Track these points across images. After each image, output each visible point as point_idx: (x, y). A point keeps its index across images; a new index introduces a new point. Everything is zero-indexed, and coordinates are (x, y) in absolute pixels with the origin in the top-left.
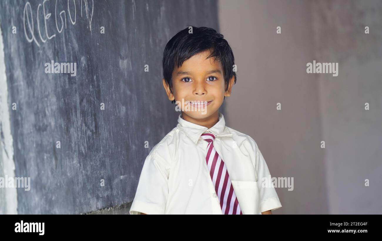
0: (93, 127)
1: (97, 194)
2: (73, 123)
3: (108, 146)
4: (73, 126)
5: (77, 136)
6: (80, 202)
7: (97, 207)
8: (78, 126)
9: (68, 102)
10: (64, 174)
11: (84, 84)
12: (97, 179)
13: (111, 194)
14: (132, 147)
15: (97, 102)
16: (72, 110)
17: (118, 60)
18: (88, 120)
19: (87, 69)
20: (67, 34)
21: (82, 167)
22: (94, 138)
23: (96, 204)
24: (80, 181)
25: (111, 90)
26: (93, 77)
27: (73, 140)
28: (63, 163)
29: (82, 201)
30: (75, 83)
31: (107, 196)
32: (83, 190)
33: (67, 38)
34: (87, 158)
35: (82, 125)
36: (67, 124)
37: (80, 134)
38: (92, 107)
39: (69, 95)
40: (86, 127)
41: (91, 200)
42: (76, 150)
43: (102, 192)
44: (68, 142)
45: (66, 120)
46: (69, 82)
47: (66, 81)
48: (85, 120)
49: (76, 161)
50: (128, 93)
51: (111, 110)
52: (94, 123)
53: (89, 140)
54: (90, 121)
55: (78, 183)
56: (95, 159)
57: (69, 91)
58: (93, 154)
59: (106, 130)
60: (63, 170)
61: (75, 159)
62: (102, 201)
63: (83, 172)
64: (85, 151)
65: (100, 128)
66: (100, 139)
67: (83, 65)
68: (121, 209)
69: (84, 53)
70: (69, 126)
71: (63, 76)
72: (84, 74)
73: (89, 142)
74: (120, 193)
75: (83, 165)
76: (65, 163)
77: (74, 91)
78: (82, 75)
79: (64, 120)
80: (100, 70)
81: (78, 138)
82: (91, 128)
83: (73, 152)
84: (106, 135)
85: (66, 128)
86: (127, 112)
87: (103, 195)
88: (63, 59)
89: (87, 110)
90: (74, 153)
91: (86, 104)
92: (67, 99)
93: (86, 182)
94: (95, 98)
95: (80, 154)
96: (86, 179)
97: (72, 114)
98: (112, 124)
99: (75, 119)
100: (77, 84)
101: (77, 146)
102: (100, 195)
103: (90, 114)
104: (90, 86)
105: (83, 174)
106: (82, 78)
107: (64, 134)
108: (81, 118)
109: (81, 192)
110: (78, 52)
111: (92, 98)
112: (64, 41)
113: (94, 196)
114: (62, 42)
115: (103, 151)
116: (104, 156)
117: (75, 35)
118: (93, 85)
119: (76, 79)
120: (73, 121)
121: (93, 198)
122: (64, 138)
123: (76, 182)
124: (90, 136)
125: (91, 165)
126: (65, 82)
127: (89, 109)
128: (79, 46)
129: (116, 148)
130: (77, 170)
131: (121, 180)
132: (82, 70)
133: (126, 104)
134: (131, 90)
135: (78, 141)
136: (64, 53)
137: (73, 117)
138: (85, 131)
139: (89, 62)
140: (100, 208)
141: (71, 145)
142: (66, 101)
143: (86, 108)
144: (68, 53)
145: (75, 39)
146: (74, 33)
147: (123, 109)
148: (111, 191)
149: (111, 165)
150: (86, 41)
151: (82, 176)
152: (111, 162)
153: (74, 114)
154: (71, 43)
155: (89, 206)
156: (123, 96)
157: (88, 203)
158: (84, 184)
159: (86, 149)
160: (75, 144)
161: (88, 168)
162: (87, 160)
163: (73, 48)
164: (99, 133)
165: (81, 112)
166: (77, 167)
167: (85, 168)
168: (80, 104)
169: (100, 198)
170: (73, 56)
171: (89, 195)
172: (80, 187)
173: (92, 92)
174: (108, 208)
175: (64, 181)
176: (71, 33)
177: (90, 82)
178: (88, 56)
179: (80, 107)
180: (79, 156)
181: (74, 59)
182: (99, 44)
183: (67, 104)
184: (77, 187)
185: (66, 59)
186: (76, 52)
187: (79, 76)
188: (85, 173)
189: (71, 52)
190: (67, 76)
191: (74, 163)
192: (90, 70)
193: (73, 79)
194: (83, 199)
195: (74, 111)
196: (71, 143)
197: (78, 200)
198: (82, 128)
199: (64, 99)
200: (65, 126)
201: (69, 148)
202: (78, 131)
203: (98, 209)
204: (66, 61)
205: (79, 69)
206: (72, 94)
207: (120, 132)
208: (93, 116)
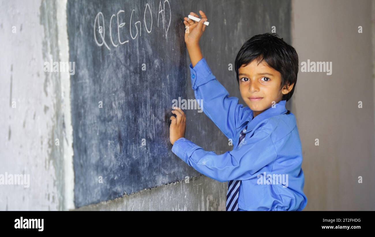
1: (163, 172)
2: (142, 114)
4: (142, 116)
5: (145, 125)
6: (145, 179)
7: (163, 182)
8: (147, 116)
10: (129, 156)
11: (156, 82)
12: (164, 160)
13: (178, 171)
14: (202, 132)
15: (168, 96)
16: (141, 103)
18: (158, 112)
19: (160, 70)
20: (141, 40)
21: (149, 150)
22: (164, 126)
23: (162, 180)
24: (146, 162)
25: (184, 87)
26: (166, 76)
27: (141, 129)
28: (128, 147)
29: (147, 178)
30: (147, 81)
31: (174, 172)
32: (148, 169)
33: (141, 44)
34: (155, 143)
36: (135, 115)
37: (148, 124)
38: (163, 100)
39: (139, 91)
40: (155, 117)
41: (157, 177)
42: (144, 136)
43: (169, 170)
44: (135, 129)
45: (134, 111)
46: (140, 80)
47: (137, 79)
48: (155, 111)
52: (164, 114)
53: (158, 127)
54: (160, 113)
55: (143, 164)
56: (162, 144)
57: (140, 88)
58: (161, 139)
60: (128, 153)
61: (141, 144)
62: (168, 178)
63: (150, 154)
64: (153, 137)
67: (156, 66)
69: (158, 56)
70: (137, 116)
71: (134, 75)
72: (156, 73)
73: (158, 129)
74: (186, 170)
75: (150, 149)
76: (131, 148)
77: (145, 87)
78: (154, 74)
79: (132, 112)
80: (173, 71)
81: (146, 127)
82: (161, 118)
83: (140, 138)
85: (133, 118)
87: (169, 172)
88: (135, 61)
89: (157, 103)
91: (157, 99)
92: (137, 95)
93: (153, 162)
94: (167, 93)
95: (148, 139)
96: (152, 160)
97: (141, 106)
99: (144, 110)
100: (149, 82)
101: (145, 133)
102: (166, 172)
103: (160, 107)
104: (162, 83)
105: (150, 156)
106: (154, 77)
107: (131, 123)
108: (151, 110)
109: (147, 171)
111: (164, 94)
112: (137, 46)
113: (159, 174)
114: (135, 47)
117: (150, 42)
118: (165, 83)
119: (148, 78)
120: (142, 112)
122: (131, 127)
123: (142, 164)
124: (160, 124)
125: (158, 148)
126: (135, 80)
127: (159, 103)
128: (153, 51)
130: (143, 153)
132: (154, 71)
135: (146, 129)
136: (136, 57)
137: (142, 109)
138: (154, 121)
139: (163, 64)
140: (166, 183)
141: (139, 132)
143: (156, 102)
144: (141, 56)
145: (149, 44)
146: (148, 40)
148: (178, 169)
150: (161, 47)
151: (149, 158)
153: (143, 106)
154: (145, 48)
155: (154, 182)
157: (153, 179)
158: (150, 164)
159: (154, 135)
160: (143, 131)
162: (154, 145)
163: (147, 53)
165: (151, 105)
166: (143, 150)
167: (151, 151)
168: (151, 98)
169: (167, 174)
170: (146, 59)
173: (164, 88)
174: (174, 183)
175: (128, 163)
176: (146, 40)
177: (162, 80)
178: (162, 60)
179: (150, 101)
182: (174, 49)
183: (136, 98)
184: (142, 168)
185: (138, 61)
186: (150, 56)
187: (151, 75)
188: (152, 155)
189: (145, 56)
190: (139, 75)
191: (141, 148)
192: (163, 71)
193: (144, 78)
194: (148, 177)
195: (144, 104)
196: (138, 131)
197: (142, 178)
198: (151, 118)
199: (133, 95)
200: (133, 117)
201: (136, 135)
202: (146, 121)
203: (164, 184)
204: (138, 63)
205: (152, 70)
206: (142, 90)
207: (191, 121)
208: (163, 108)
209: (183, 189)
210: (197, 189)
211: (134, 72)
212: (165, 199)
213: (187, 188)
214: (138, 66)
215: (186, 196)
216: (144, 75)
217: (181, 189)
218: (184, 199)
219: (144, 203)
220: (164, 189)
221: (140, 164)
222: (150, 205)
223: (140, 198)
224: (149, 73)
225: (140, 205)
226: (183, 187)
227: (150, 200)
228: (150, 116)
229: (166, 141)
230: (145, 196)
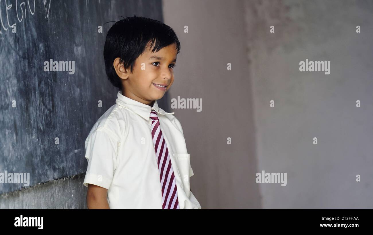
0: (50, 107)
1: (54, 165)
2: (32, 103)
3: (63, 124)
4: (33, 105)
5: (36, 114)
6: (39, 172)
7: (54, 177)
8: (37, 105)
9: (27, 83)
10: (24, 147)
13: (67, 166)
14: (86, 124)
15: (54, 84)
16: (31, 91)
17: (73, 47)
18: (46, 101)
19: (45, 55)
20: (26, 23)
21: (40, 142)
22: (52, 116)
23: (53, 175)
24: (38, 154)
25: (67, 74)
27: (32, 118)
28: (23, 138)
29: (40, 172)
30: (35, 67)
31: (63, 167)
32: (41, 162)
33: (27, 27)
34: (45, 134)
35: (40, 105)
36: (27, 104)
37: (38, 113)
38: (49, 88)
39: (28, 78)
40: (44, 106)
41: (48, 171)
42: (35, 127)
43: (59, 164)
44: (28, 119)
45: (26, 99)
46: (28, 66)
47: (25, 65)
48: (43, 100)
49: (35, 136)
50: (82, 76)
51: (67, 91)
52: (51, 103)
53: (47, 117)
54: (48, 101)
55: (36, 156)
56: (52, 135)
57: (29, 74)
58: (50, 130)
59: (62, 109)
60: (23, 144)
61: (34, 135)
62: (58, 172)
63: (42, 146)
64: (43, 127)
65: (56, 107)
66: (56, 117)
67: (42, 51)
68: (75, 179)
69: (42, 40)
70: (29, 105)
71: (23, 61)
72: (42, 59)
73: (47, 120)
74: (74, 165)
75: (41, 140)
76: (25, 138)
77: (33, 74)
78: (40, 60)
79: (24, 100)
80: (56, 56)
81: (36, 116)
82: (48, 107)
83: (32, 128)
84: (62, 114)
85: (26, 107)
86: (81, 94)
87: (59, 166)
88: (23, 45)
89: (45, 91)
90: (33, 130)
91: (44, 86)
92: (27, 82)
93: (44, 155)
94: (52, 81)
95: (39, 130)
96: (44, 153)
97: (31, 94)
98: (68, 104)
99: (34, 99)
100: (36, 68)
101: (36, 123)
102: (56, 166)
103: (48, 95)
105: (41, 148)
106: (41, 62)
107: (24, 112)
108: (39, 98)
109: (40, 164)
110: (36, 40)
111: (50, 80)
112: (24, 29)
113: (51, 168)
114: (22, 30)
115: (59, 128)
116: (60, 132)
117: (34, 24)
119: (35, 63)
120: (32, 101)
121: (50, 169)
122: (24, 116)
123: (35, 156)
124: (48, 114)
125: (48, 140)
126: (25, 66)
127: (46, 90)
128: (37, 34)
129: (71, 125)
130: (36, 144)
131: (76, 154)
132: (40, 55)
133: (79, 86)
134: (85, 74)
135: (37, 119)
136: (24, 40)
137: (32, 97)
138: (43, 110)
139: (47, 48)
140: (56, 178)
141: (31, 122)
142: (26, 83)
144: (28, 40)
145: (34, 27)
146: (33, 23)
147: (78, 91)
148: (67, 163)
149: (67, 140)
150: (44, 30)
151: (41, 150)
152: (66, 137)
153: (33, 94)
154: (30, 31)
155: (46, 176)
156: (77, 79)
157: (45, 173)
158: (42, 156)
159: (44, 125)
160: (34, 121)
161: (46, 143)
162: (45, 136)
163: (32, 36)
164: (56, 112)
165: (40, 93)
166: (36, 141)
167: (43, 143)
168: (39, 85)
169: (57, 169)
170: (32, 43)
171: (46, 166)
172: (38, 159)
173: (49, 75)
174: (64, 178)
175: (24, 154)
176: (31, 22)
178: (46, 43)
179: (39, 89)
180: (37, 132)
181: (33, 46)
182: (56, 32)
183: (27, 85)
184: (36, 160)
185: (26, 45)
186: (35, 39)
187: (38, 61)
188: (43, 147)
189: (31, 40)
190: (27, 60)
191: (33, 138)
192: (47, 56)
193: (32, 63)
194: (41, 170)
195: (33, 92)
196: (30, 120)
197: (36, 171)
198: (40, 107)
199: (24, 81)
200: (25, 105)
201: (28, 125)
202: (36, 109)
203: (54, 179)
204: (26, 47)
205: (38, 55)
206: (31, 77)
207: (75, 111)
208: (50, 96)
209: (70, 187)
210: (82, 188)
211: (22, 57)
212: (55, 196)
213: (74, 186)
214: (26, 51)
215: (73, 195)
216: (32, 60)
217: (68, 187)
218: (71, 197)
219: (36, 199)
220: (53, 185)
221: (34, 156)
222: (42, 202)
223: (33, 194)
224: (35, 58)
225: (34, 200)
226: (70, 185)
227: (42, 196)
228: (40, 104)
229: (54, 132)
230: (37, 191)
